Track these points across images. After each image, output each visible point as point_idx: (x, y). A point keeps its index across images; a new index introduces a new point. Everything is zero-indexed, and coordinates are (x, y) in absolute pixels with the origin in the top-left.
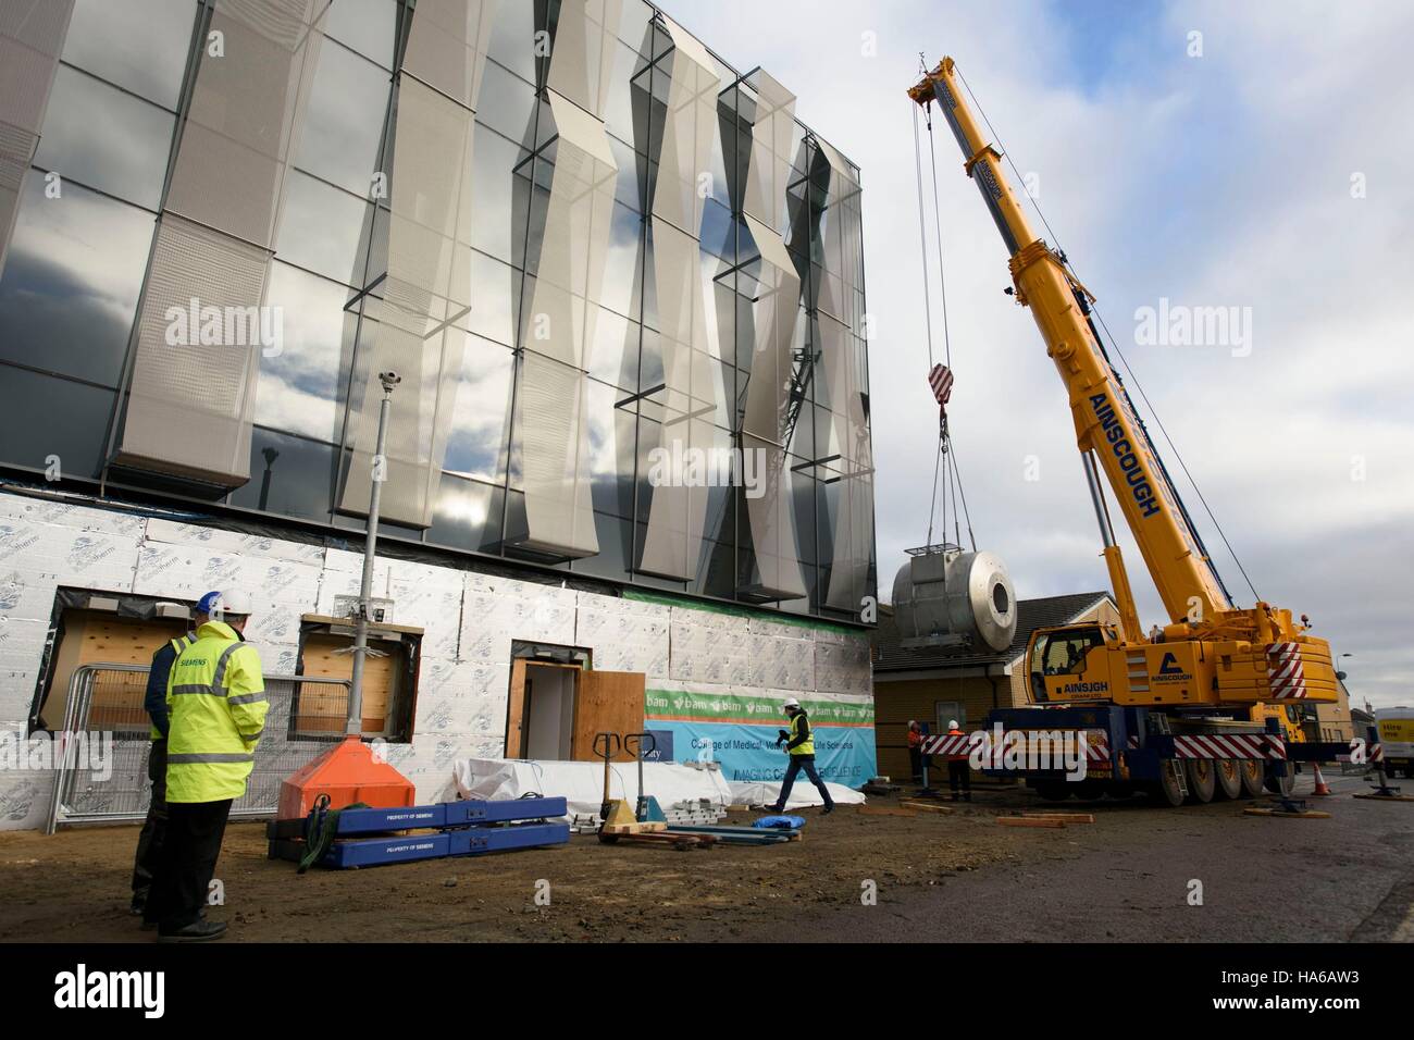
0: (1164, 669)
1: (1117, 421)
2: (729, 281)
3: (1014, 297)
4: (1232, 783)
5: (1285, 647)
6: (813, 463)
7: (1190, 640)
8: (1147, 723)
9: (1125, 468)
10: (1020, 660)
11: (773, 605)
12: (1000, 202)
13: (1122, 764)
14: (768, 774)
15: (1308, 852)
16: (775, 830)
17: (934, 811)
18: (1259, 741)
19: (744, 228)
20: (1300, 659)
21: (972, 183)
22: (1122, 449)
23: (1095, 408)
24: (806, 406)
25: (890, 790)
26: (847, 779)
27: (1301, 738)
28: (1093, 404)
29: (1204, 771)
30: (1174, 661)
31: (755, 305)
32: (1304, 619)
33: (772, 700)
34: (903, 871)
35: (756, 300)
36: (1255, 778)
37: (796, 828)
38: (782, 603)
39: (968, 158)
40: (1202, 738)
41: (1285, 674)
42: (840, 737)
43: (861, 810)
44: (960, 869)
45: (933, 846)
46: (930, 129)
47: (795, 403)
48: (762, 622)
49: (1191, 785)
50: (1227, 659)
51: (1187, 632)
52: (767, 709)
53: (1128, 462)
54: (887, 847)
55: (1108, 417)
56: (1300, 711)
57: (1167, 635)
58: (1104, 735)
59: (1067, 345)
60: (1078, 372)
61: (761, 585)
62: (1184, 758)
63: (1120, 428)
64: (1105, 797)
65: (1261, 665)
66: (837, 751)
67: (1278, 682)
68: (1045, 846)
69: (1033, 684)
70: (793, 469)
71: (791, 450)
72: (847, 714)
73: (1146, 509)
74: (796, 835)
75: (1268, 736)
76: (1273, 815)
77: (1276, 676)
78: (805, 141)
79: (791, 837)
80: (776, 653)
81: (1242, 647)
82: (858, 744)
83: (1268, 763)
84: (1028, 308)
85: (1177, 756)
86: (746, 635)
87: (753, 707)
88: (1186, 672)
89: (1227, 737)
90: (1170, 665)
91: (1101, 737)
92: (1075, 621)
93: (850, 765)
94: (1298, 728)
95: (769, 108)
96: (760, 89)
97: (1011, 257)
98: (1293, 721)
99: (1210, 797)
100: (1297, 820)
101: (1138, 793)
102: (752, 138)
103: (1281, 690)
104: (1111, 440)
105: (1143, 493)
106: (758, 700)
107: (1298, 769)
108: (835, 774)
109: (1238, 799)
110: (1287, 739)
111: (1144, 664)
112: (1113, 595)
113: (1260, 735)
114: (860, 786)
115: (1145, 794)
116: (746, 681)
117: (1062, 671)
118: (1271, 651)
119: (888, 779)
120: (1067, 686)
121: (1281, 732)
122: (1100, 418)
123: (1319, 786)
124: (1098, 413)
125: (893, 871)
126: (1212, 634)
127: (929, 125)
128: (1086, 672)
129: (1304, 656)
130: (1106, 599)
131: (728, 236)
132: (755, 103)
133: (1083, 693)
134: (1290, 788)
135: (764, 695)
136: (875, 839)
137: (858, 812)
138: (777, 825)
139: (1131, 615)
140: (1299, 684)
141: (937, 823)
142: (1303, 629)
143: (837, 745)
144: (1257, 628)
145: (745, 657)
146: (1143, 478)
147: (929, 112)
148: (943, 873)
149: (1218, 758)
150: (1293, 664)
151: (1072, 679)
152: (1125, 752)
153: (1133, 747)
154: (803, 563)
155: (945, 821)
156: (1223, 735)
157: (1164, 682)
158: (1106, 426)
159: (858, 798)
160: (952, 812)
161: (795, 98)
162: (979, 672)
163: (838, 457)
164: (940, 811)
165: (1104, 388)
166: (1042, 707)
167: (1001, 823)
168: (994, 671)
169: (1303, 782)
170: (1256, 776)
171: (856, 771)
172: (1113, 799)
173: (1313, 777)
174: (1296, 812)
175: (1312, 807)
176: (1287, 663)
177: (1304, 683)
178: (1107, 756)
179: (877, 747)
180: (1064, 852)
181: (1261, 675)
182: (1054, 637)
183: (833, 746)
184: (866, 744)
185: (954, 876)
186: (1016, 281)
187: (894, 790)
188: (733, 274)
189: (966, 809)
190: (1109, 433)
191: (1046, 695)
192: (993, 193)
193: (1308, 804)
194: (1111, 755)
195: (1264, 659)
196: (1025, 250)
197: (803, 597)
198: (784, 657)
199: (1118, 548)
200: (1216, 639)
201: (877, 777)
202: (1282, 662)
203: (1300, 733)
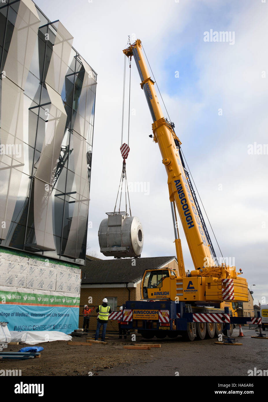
0: (189, 287)
1: (183, 191)
2: (36, 110)
3: (153, 139)
4: (212, 332)
5: (228, 280)
6: (64, 194)
7: (198, 276)
8: (184, 308)
9: (184, 209)
10: (140, 282)
11: (41, 253)
12: (151, 101)
13: (174, 324)
14: (30, 328)
15: (233, 358)
16: (29, 353)
17: (100, 343)
18: (221, 316)
19: (45, 89)
20: (233, 285)
21: (143, 91)
22: (184, 201)
23: (176, 185)
24: (64, 170)
25: (83, 334)
26: (65, 330)
27: (236, 315)
28: (175, 183)
29: (203, 327)
30: (192, 284)
31: (46, 123)
32: (241, 270)
33: (36, 294)
34: (82, 369)
35: (47, 121)
36: (220, 330)
37: (38, 352)
38: (44, 252)
39: (142, 81)
40: (203, 314)
41: (227, 291)
42: (64, 311)
43: (69, 343)
44: (106, 368)
45: (96, 358)
46: (130, 67)
47: (59, 168)
48: (35, 260)
49: (198, 333)
50: (209, 284)
51: (199, 273)
52: (33, 298)
53: (185, 207)
54: (77, 359)
55: (180, 189)
56: (237, 305)
57: (192, 274)
58: (168, 313)
59: (168, 160)
60: (172, 170)
61: (36, 244)
62: (196, 322)
63: (183, 194)
64: (167, 337)
65: (220, 287)
66: (62, 317)
67: (225, 294)
68: (141, 358)
69: (143, 291)
70: (56, 196)
71: (55, 187)
72: (68, 302)
73: (189, 225)
74: (38, 355)
75: (225, 314)
76: (224, 344)
77: (224, 291)
78: (76, 57)
79: (36, 356)
80: (39, 274)
81: (215, 280)
82: (71, 314)
83: (224, 324)
84: (157, 144)
85: (194, 321)
86: (27, 265)
87: (26, 298)
88: (196, 289)
89: (211, 314)
90: (191, 286)
91: (167, 313)
92: (162, 267)
93: (67, 323)
94: (236, 311)
95: (61, 40)
96: (58, 30)
97: (153, 123)
98: (234, 309)
99: (204, 337)
100: (232, 346)
101: (179, 336)
102: (52, 50)
103: (226, 296)
104: (181, 198)
105: (189, 219)
106: (29, 295)
107: (234, 327)
108: (60, 328)
109: (213, 338)
110: (232, 315)
111: (182, 285)
112: (177, 257)
113: (222, 314)
114: (70, 333)
115: (181, 336)
116: (25, 286)
117: (154, 287)
118: (224, 282)
119: (83, 330)
120: (155, 292)
121: (230, 312)
122: (178, 189)
123: (240, 333)
124: (177, 187)
125: (78, 370)
126: (207, 274)
127: (130, 65)
128: (162, 288)
129: (235, 284)
130: (175, 259)
131: (38, 91)
132: (55, 36)
133: (160, 296)
134: (231, 334)
135: (32, 292)
136: (72, 356)
137: (68, 344)
138: (30, 351)
139: (181, 266)
140: (231, 294)
141: (100, 348)
142: (239, 274)
143: (62, 315)
144: (221, 273)
145: (25, 275)
146: (190, 213)
147: (131, 60)
148: (99, 370)
149: (207, 322)
150: (230, 287)
151: (157, 290)
152: (175, 319)
153: (178, 317)
154: (56, 235)
155: (103, 347)
156: (210, 313)
157: (188, 292)
158: (179, 192)
159: (69, 338)
160: (107, 344)
161: (73, 38)
162: (123, 286)
163: (75, 192)
164: (102, 343)
165: (180, 178)
166: (146, 301)
167: (126, 348)
168: (130, 285)
169: (236, 332)
170: (220, 329)
171: (69, 326)
172: (170, 338)
173: (239, 330)
174: (232, 343)
175: (237, 342)
176: (228, 286)
177: (233, 294)
178: (169, 321)
179: (80, 316)
180: (148, 359)
181: (220, 291)
182: (153, 273)
183: (60, 315)
184: (75, 314)
185: (103, 371)
186: (154, 132)
187: (85, 334)
188: (38, 108)
189: (113, 342)
190: (180, 195)
191: (148, 296)
192: (149, 96)
193: (236, 340)
194: (170, 320)
195: (221, 285)
196: (158, 121)
197: (55, 250)
198: (43, 275)
199: (180, 240)
200: (208, 277)
201: (78, 329)
202: (226, 286)
203: (236, 313)
